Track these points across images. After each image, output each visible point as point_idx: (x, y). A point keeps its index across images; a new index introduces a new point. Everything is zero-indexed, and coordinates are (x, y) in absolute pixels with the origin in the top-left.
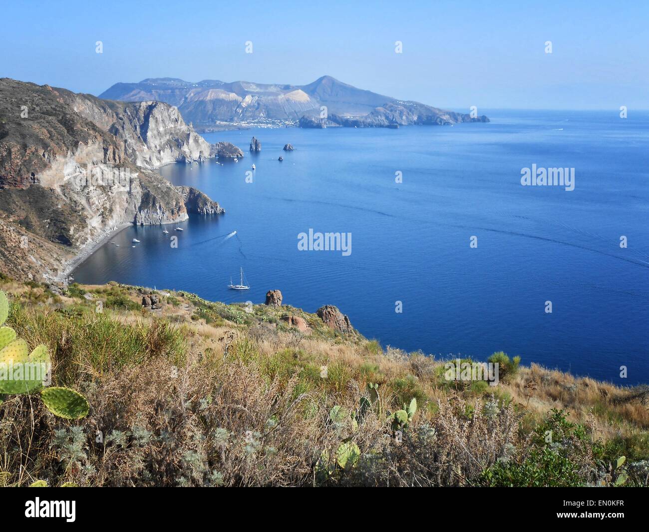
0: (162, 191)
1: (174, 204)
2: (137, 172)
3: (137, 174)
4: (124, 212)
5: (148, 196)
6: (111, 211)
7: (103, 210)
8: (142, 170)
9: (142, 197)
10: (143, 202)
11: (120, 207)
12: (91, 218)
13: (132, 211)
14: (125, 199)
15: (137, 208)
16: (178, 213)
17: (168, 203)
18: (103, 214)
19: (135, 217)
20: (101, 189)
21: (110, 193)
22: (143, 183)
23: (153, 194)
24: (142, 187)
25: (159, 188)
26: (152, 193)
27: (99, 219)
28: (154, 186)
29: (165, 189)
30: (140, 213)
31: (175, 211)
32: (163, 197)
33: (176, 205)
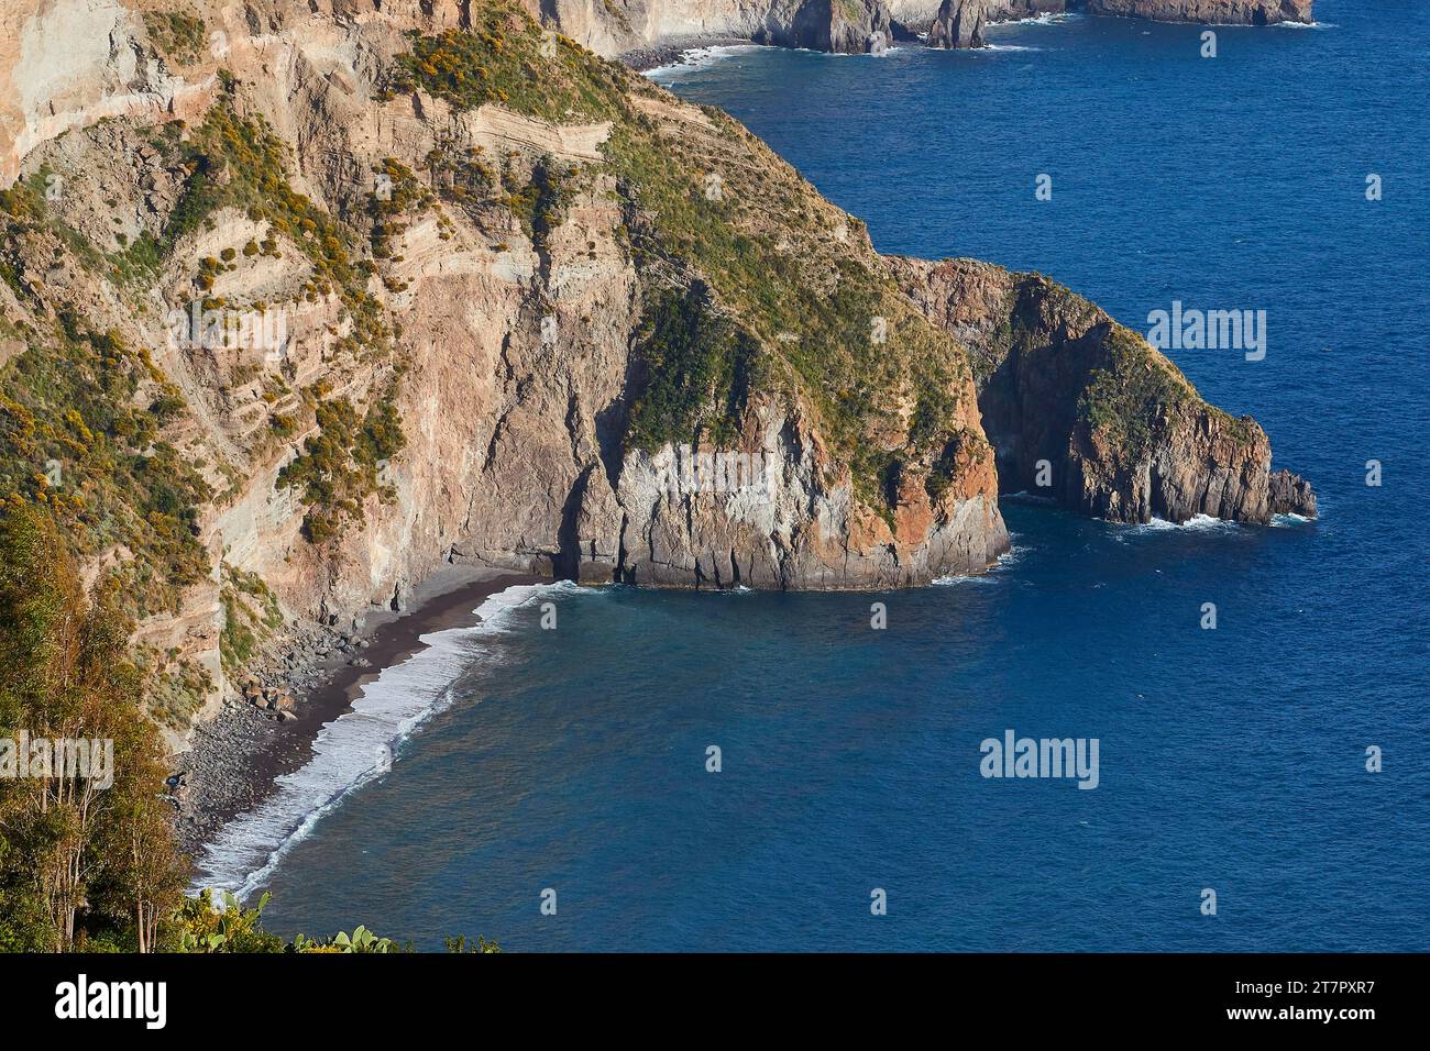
0: (807, 297)
1: (907, 408)
2: (597, 112)
3: (601, 132)
4: (480, 457)
5: (691, 329)
6: (383, 438)
7: (316, 431)
8: (636, 100)
9: (636, 332)
10: (639, 378)
11: (448, 406)
12: (227, 498)
13: (543, 454)
14: (493, 351)
15: (589, 428)
16: (934, 490)
17: (851, 407)
18: (318, 466)
19: (573, 511)
20: (309, 249)
21: (375, 285)
22: (650, 215)
23: (735, 311)
24: (638, 243)
25: (780, 264)
26: (726, 307)
27: (289, 509)
28: (741, 244)
29: (833, 279)
30: (614, 476)
31: (915, 484)
32: (812, 343)
33: (924, 419)
